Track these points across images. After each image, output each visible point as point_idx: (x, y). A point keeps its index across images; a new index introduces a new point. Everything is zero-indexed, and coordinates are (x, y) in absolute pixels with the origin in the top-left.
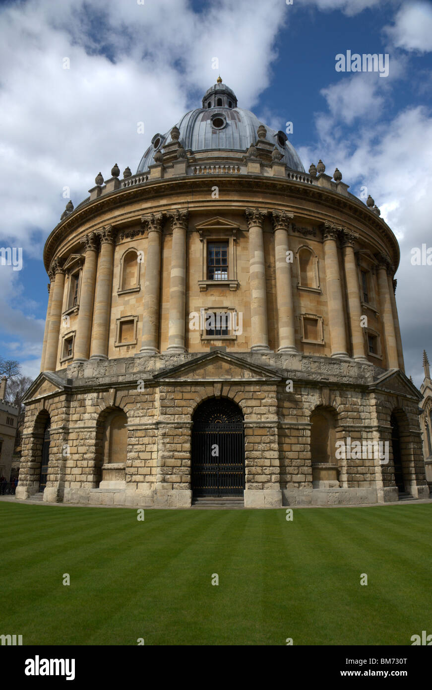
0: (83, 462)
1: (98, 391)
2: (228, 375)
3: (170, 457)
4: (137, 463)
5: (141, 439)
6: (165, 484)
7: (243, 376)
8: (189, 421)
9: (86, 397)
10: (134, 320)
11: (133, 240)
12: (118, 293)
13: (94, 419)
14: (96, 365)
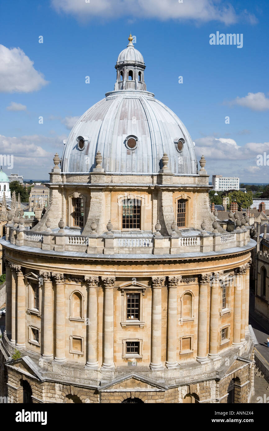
9: (55, 385)
10: (81, 339)
11: (78, 284)
12: (70, 319)
13: (62, 399)
14: (61, 367)
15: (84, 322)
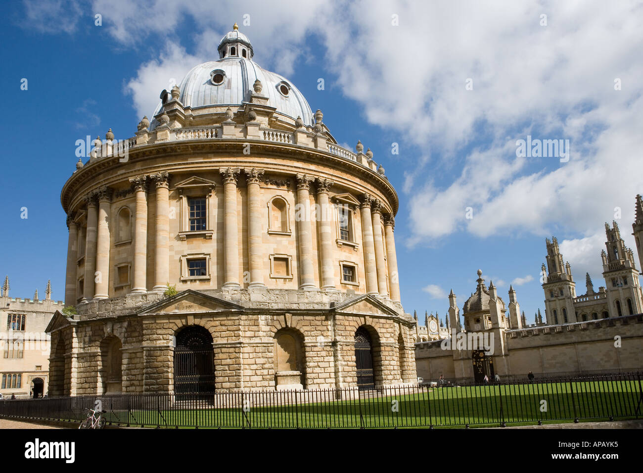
0: (262, 371)
1: (272, 314)
2: (371, 311)
3: (346, 365)
4: (317, 370)
5: (318, 353)
6: (345, 383)
7: (377, 312)
8: (352, 341)
9: (258, 318)
10: (288, 258)
11: (279, 188)
12: (269, 232)
13: (271, 336)
14: (265, 292)
15: (290, 235)
